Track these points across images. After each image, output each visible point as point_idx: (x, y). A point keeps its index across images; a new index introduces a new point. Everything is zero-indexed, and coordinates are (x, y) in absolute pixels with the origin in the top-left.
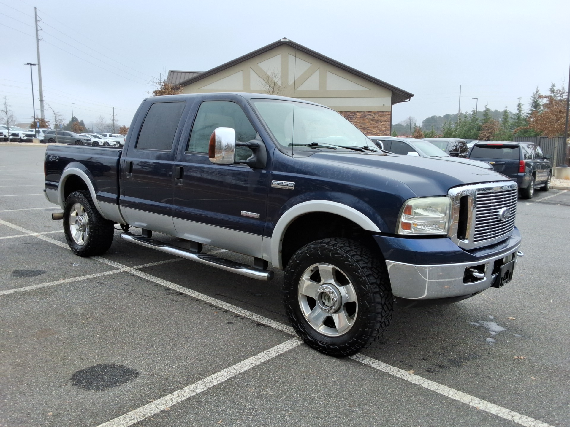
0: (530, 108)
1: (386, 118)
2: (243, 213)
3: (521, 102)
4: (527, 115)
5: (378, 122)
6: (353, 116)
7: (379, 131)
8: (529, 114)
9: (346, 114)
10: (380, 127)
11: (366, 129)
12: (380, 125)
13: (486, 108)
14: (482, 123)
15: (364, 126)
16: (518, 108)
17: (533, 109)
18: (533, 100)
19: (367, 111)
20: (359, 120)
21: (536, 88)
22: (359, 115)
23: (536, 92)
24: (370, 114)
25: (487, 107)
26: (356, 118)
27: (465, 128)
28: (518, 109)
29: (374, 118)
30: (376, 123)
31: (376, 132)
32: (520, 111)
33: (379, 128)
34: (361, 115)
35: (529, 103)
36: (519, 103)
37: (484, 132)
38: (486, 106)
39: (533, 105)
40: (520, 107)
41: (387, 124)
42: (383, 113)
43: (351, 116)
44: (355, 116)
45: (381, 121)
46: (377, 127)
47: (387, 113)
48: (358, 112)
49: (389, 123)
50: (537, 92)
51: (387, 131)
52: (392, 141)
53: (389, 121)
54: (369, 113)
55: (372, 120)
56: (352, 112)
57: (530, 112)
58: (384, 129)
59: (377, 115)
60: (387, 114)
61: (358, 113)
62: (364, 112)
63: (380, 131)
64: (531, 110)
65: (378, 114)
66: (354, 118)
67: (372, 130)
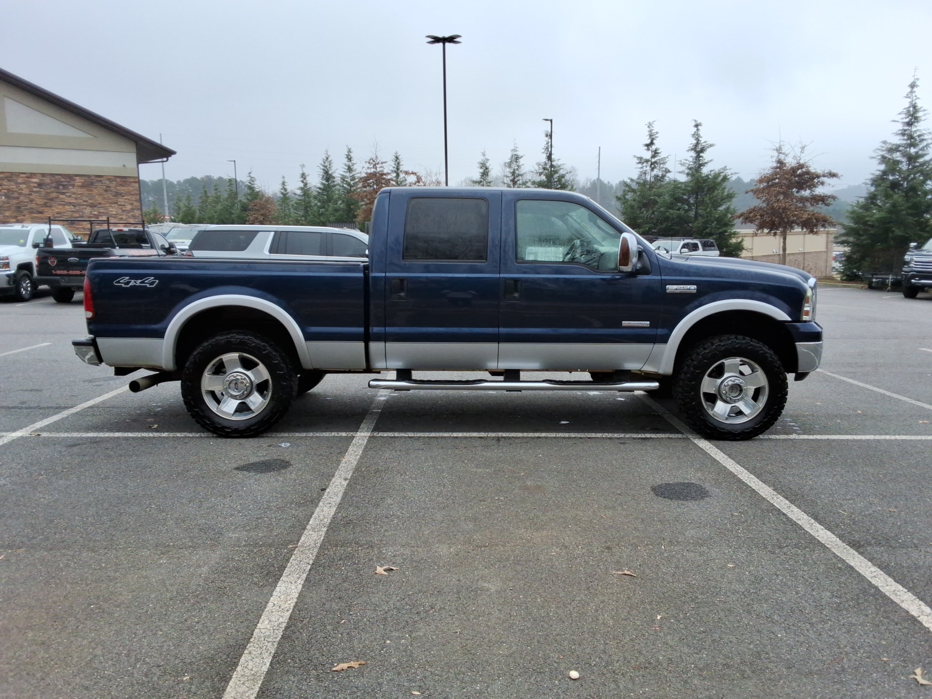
0: (321, 180)
1: (131, 189)
2: (625, 323)
3: (305, 172)
4: (318, 190)
5: (118, 194)
6: (68, 182)
7: (120, 211)
8: (320, 188)
9: (53, 179)
10: (122, 203)
11: (95, 206)
12: (122, 200)
13: (250, 176)
14: (247, 199)
15: (91, 201)
16: (302, 179)
17: (324, 182)
18: (323, 169)
19: (94, 176)
20: (80, 191)
21: (325, 152)
22: (78, 181)
23: (325, 159)
24: (101, 181)
25: (252, 175)
26: (73, 186)
27: (219, 207)
28: (302, 182)
29: (109, 187)
30: (113, 196)
31: (114, 213)
32: (306, 185)
33: (121, 205)
34: (83, 181)
35: (319, 173)
36: (302, 172)
37: (255, 214)
38: (250, 173)
39: (323, 176)
40: (305, 179)
41: (134, 198)
42: (124, 180)
43: (64, 183)
44: (72, 182)
45: (122, 193)
46: (117, 203)
47: (132, 180)
48: (77, 175)
49: (138, 197)
50: (327, 158)
51: (136, 211)
52: (332, 234)
53: (136, 194)
54: (99, 179)
55: (106, 191)
56: (65, 175)
57: (322, 187)
58: (129, 207)
59: (114, 183)
60: (132, 182)
61: (78, 178)
62: (89, 176)
63: (123, 211)
64: (322, 184)
65: (115, 181)
66: (70, 187)
67: (107, 209)
